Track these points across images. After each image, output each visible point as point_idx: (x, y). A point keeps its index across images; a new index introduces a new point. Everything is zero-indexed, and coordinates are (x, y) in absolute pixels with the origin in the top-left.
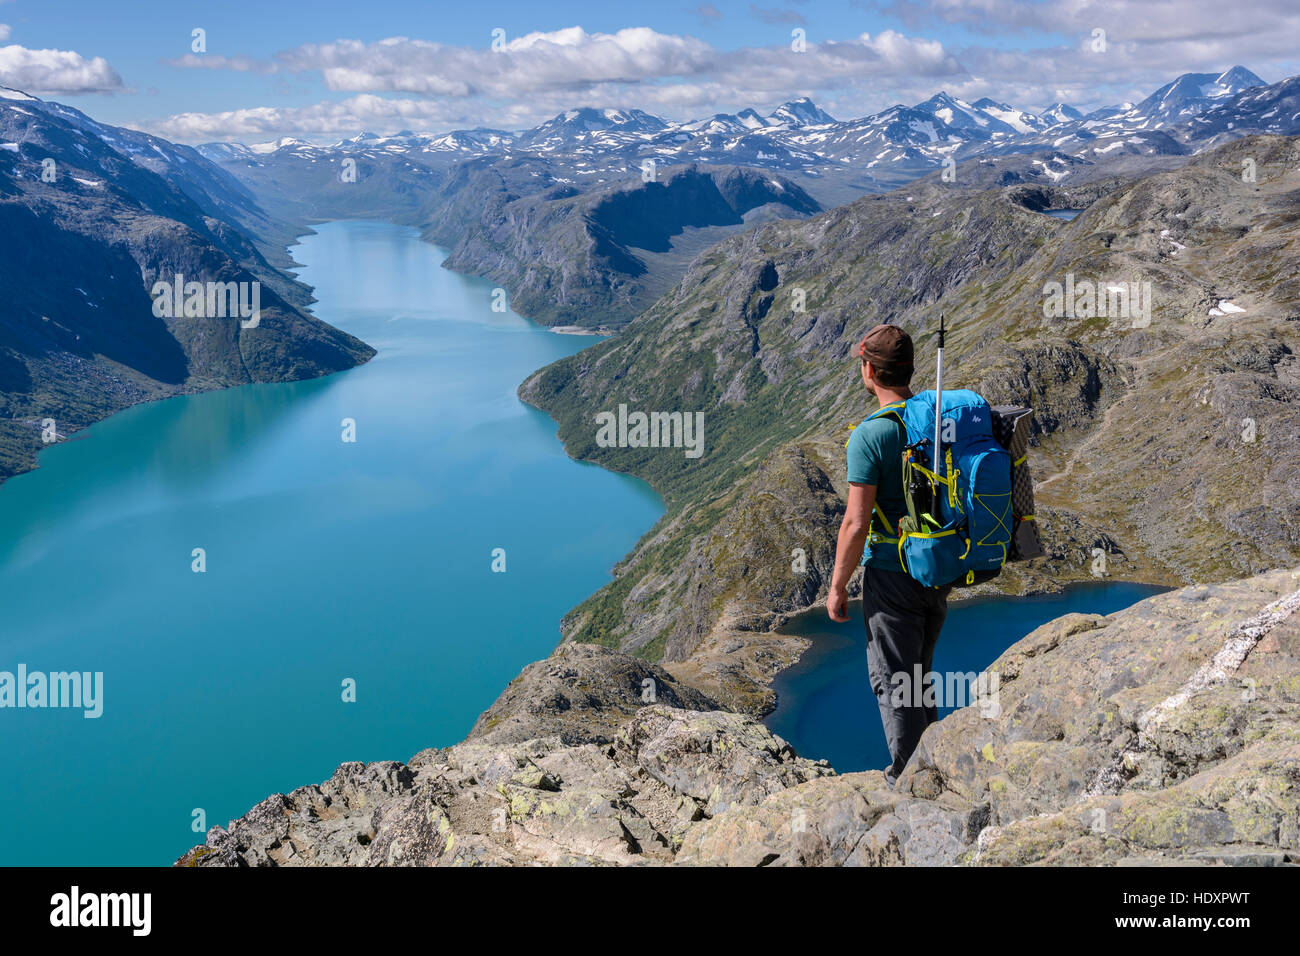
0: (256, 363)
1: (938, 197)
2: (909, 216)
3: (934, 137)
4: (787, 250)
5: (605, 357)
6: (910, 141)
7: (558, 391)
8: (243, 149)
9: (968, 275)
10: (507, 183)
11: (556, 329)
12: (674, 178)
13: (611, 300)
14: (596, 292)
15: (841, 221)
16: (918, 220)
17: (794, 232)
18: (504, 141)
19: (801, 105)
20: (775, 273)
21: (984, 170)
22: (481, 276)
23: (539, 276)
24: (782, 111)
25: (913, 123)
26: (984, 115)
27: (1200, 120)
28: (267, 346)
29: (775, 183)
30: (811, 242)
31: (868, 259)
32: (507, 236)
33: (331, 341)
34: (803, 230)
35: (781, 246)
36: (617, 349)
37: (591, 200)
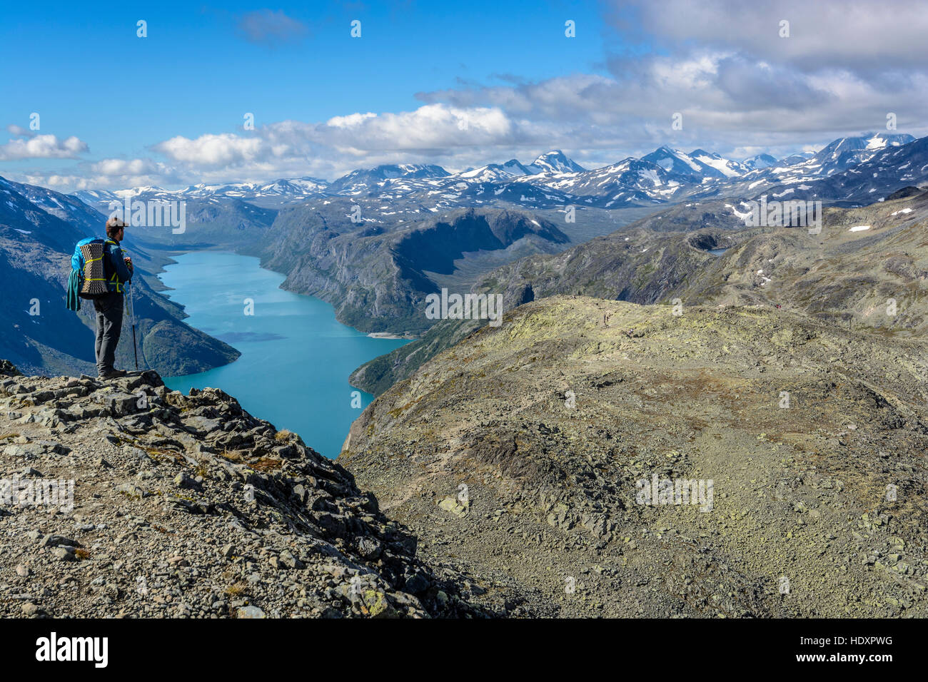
0: (156, 363)
1: (646, 238)
2: (625, 252)
3: (657, 183)
4: (540, 277)
5: (412, 354)
6: (639, 185)
7: (379, 378)
8: (108, 194)
9: (661, 294)
10: (327, 223)
11: (372, 335)
12: (457, 219)
13: (413, 312)
14: (402, 307)
15: (578, 255)
16: (630, 255)
17: (545, 264)
18: (319, 187)
19: (555, 156)
20: (533, 293)
21: (689, 212)
22: (311, 295)
23: (358, 295)
24: (540, 161)
25: (641, 171)
26: (699, 163)
27: (853, 171)
28: (164, 350)
29: (534, 222)
30: (557, 271)
31: (596, 282)
32: (330, 264)
33: (208, 345)
34: (552, 262)
35: (537, 274)
36: (421, 348)
37: (396, 237)
